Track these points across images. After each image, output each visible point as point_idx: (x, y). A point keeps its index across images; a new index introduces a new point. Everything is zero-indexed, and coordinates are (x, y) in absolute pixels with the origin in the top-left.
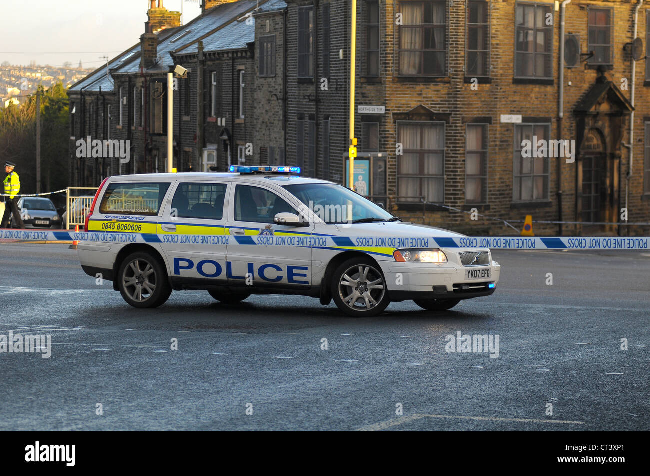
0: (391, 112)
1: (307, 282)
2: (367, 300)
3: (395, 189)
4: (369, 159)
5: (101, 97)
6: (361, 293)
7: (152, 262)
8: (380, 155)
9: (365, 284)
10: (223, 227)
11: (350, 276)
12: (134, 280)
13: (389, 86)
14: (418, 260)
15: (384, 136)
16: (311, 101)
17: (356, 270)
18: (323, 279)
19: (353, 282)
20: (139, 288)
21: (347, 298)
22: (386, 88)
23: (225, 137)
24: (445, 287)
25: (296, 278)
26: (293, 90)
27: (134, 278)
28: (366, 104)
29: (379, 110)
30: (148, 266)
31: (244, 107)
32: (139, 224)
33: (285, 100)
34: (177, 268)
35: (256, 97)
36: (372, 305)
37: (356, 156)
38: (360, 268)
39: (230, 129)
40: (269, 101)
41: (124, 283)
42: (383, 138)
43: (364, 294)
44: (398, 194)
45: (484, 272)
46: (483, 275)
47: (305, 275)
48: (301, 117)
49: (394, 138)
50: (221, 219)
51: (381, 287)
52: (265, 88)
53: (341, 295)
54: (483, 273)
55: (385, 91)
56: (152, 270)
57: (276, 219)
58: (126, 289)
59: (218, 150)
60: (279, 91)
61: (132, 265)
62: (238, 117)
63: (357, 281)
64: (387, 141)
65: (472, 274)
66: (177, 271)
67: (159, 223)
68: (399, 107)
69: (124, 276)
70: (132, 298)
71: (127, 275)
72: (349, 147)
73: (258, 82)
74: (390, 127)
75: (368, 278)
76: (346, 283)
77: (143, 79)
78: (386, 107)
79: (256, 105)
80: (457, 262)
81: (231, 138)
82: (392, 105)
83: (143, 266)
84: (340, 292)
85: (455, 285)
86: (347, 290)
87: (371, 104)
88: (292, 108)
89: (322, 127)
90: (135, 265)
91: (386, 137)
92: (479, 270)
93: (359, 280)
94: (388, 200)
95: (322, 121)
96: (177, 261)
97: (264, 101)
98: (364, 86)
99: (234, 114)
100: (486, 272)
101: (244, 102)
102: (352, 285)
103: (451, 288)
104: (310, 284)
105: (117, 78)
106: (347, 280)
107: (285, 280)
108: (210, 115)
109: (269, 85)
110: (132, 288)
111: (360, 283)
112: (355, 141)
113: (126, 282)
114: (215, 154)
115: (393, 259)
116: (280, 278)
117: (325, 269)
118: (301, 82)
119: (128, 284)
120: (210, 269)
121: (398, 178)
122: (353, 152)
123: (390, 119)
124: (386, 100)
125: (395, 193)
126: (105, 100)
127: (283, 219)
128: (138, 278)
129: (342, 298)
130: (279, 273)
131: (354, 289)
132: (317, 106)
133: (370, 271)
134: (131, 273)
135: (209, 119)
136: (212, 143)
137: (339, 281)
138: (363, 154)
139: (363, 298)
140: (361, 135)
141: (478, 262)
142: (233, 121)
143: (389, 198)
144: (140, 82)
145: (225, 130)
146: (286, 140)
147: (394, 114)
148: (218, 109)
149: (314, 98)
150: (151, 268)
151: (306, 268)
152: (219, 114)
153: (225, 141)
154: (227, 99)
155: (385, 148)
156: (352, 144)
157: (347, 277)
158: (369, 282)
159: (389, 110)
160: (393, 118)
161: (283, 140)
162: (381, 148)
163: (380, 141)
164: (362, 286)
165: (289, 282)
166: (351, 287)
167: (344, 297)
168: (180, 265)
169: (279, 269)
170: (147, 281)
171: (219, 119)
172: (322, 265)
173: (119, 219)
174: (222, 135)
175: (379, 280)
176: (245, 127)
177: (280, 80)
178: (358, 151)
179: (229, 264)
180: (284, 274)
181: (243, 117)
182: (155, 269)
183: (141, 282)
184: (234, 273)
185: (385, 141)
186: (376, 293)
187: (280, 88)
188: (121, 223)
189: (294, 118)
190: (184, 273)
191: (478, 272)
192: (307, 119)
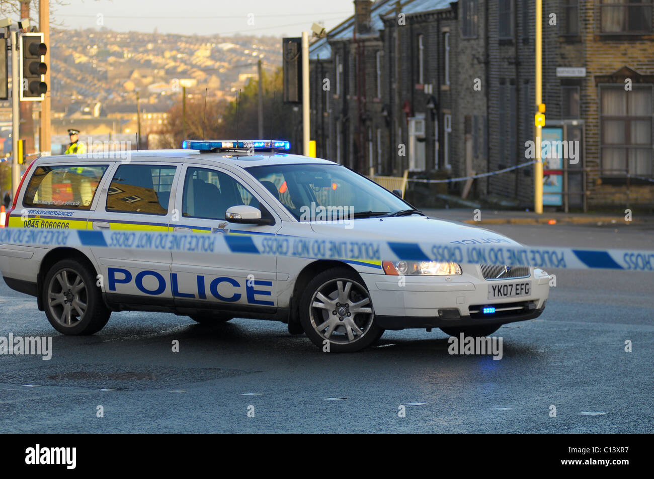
0: (592, 75)
1: (272, 303)
2: (349, 328)
3: (598, 161)
4: (561, 127)
5: (319, 66)
6: (341, 319)
7: (82, 274)
8: (575, 123)
9: (346, 306)
10: (166, 225)
11: (326, 295)
12: (62, 298)
13: (590, 46)
14: (418, 273)
15: (584, 101)
16: (510, 63)
17: (334, 287)
18: (291, 299)
19: (331, 304)
20: (68, 307)
21: (322, 327)
22: (586, 47)
23: (431, 106)
24: (456, 311)
25: (257, 297)
26: (495, 53)
27: (62, 294)
28: (565, 66)
29: (578, 72)
30: (78, 279)
31: (450, 73)
32: (66, 221)
33: (487, 63)
34: (112, 282)
35: (460, 61)
36: (356, 336)
37: (543, 124)
38: (340, 284)
39: (436, 96)
40: (472, 65)
41: (50, 301)
42: (584, 103)
43: (345, 321)
44: (602, 166)
45: (519, 287)
46: (518, 292)
47: (268, 293)
48: (503, 82)
49: (596, 103)
50: (165, 215)
51: (368, 310)
52: (468, 51)
53: (312, 321)
54: (517, 289)
55: (586, 51)
56: (82, 284)
57: (228, 215)
58: (52, 309)
59: (426, 119)
60: (481, 53)
61: (59, 277)
62: (444, 83)
63: (334, 302)
64: (589, 107)
65: (499, 291)
66: (112, 287)
67: (90, 220)
68: (601, 69)
69: (50, 292)
70: (59, 321)
71: (53, 291)
72: (534, 114)
73: (462, 44)
74: (592, 91)
75: (350, 297)
76: (320, 305)
77: (356, 45)
78: (587, 69)
79: (460, 70)
80: (476, 275)
81: (438, 106)
82: (593, 67)
83: (72, 278)
84: (311, 318)
85: (471, 308)
86: (320, 315)
87: (570, 66)
88: (494, 72)
89: (522, 92)
90: (62, 278)
91: (586, 103)
92: (511, 285)
93: (337, 300)
94: (585, 174)
95: (522, 86)
96: (111, 272)
97: (467, 65)
98: (563, 45)
99: (440, 81)
100: (524, 288)
101: (450, 66)
102: (328, 307)
103: (465, 312)
104: (276, 306)
105: (333, 44)
106: (321, 301)
107: (244, 300)
108: (418, 82)
109: (472, 48)
110: (59, 308)
111: (338, 305)
112: (542, 107)
113: (53, 299)
114: (423, 123)
115: (382, 271)
116: (237, 297)
117: (293, 286)
118: (502, 43)
119: (55, 302)
120: (150, 283)
121: (602, 149)
122: (540, 120)
123: (592, 82)
124: (587, 61)
125: (597, 165)
126: (322, 68)
127: (238, 214)
128: (66, 294)
129: (314, 325)
130: (237, 290)
131: (331, 314)
132: (517, 69)
133: (354, 287)
134: (58, 288)
135: (417, 87)
136: (420, 112)
137: (309, 302)
138: (552, 122)
139: (344, 326)
140: (560, 101)
141: (510, 274)
142: (439, 88)
143: (586, 171)
144: (353, 48)
145: (431, 98)
146: (488, 107)
147: (596, 77)
148: (425, 75)
149: (513, 61)
150: (80, 282)
151: (269, 284)
152: (427, 81)
153: (432, 110)
154: (433, 64)
155: (586, 115)
156: (538, 110)
157: (321, 296)
158: (351, 304)
159: (590, 73)
160: (596, 81)
161: (485, 108)
162: (581, 114)
163: (581, 107)
164: (342, 310)
165: (249, 302)
166: (326, 310)
167: (318, 325)
168: (116, 278)
169: (236, 284)
170: (77, 299)
171: (426, 86)
172: (289, 280)
173: (43, 215)
174: (428, 103)
175: (366, 300)
176: (451, 94)
177: (482, 42)
178: (546, 118)
179: (174, 277)
180: (242, 291)
181: (448, 83)
182: (86, 283)
183: (70, 300)
184: (181, 290)
185: (586, 107)
186: (361, 319)
187: (482, 50)
188: (46, 220)
189: (495, 83)
190: (121, 289)
191: (509, 288)
192: (508, 85)
